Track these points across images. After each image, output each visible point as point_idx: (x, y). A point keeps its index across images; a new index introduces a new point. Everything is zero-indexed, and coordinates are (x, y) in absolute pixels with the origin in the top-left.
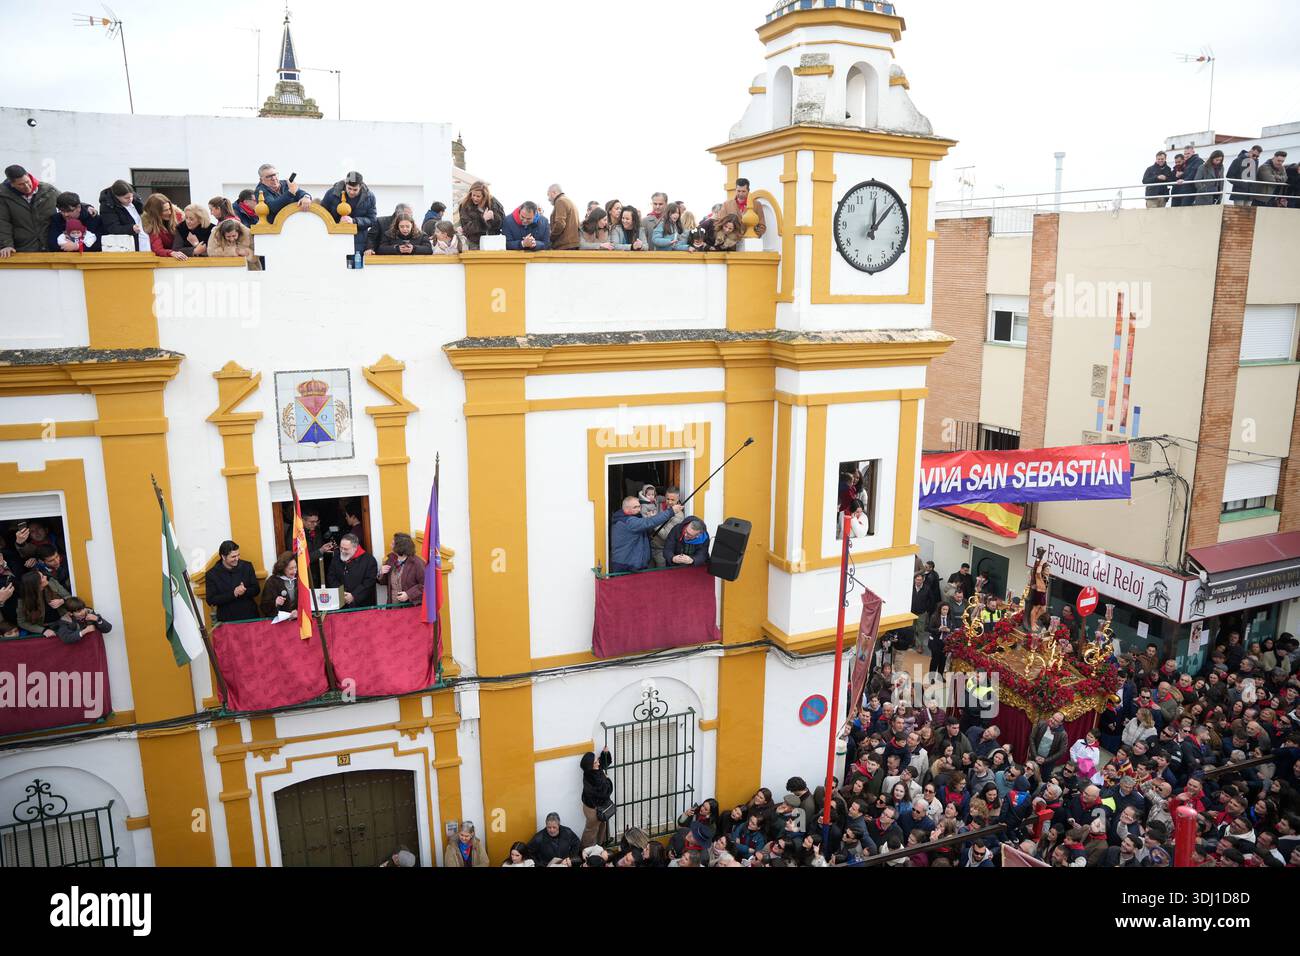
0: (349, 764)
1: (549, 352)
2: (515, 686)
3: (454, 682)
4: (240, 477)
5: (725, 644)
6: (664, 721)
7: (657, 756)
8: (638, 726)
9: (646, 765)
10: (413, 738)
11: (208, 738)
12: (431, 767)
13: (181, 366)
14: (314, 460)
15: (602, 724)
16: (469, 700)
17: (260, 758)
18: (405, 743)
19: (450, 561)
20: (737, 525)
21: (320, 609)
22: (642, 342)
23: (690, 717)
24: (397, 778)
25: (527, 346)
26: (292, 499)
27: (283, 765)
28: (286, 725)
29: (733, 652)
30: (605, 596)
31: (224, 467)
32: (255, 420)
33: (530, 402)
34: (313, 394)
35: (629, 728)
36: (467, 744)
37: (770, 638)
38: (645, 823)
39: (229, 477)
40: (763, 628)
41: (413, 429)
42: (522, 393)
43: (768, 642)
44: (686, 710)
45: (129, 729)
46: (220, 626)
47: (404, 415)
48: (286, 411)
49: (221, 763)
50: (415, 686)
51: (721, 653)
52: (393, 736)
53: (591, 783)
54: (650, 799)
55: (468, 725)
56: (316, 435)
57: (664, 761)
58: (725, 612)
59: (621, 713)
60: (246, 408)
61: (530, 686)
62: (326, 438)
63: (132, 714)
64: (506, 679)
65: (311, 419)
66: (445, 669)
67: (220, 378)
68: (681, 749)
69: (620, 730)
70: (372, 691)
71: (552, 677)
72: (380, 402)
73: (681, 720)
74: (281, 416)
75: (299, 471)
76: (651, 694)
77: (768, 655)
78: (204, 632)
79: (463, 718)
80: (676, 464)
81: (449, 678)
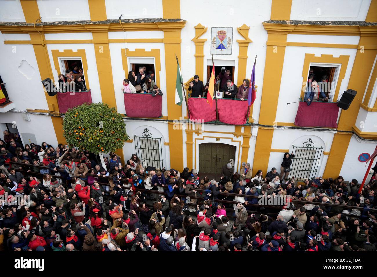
0: (219, 141)
1: (297, 27)
2: (269, 129)
3: (251, 124)
4: (199, 57)
5: (338, 130)
6: (312, 149)
7: (308, 158)
8: (303, 149)
9: (304, 160)
10: (237, 137)
12: (241, 147)
13: (186, 24)
14: (220, 54)
15: (293, 145)
16: (255, 130)
17: (196, 135)
18: (235, 138)
19: (256, 89)
20: (351, 92)
21: (217, 97)
22: (330, 25)
23: (321, 149)
24: (231, 148)
25: (289, 24)
26: (212, 65)
27: (202, 138)
29: (340, 133)
30: (301, 107)
31: (195, 54)
32: (205, 41)
33: (288, 43)
34: (222, 35)
35: (301, 148)
36: (252, 143)
37: (355, 131)
38: (299, 177)
39: (197, 57)
40: (352, 128)
41: (250, 48)
42: (286, 40)
43: (353, 132)
44: (319, 147)
45: (166, 121)
46: (190, 98)
47: (248, 43)
48: (214, 39)
49: (187, 134)
50: (240, 123)
51: (336, 132)
52: (232, 136)
54: (302, 170)
55: (253, 137)
56: (221, 47)
57: (309, 161)
58: (340, 119)
59: (299, 143)
60: (202, 38)
61: (273, 130)
62: (224, 48)
63: (167, 117)
64: (267, 126)
65: (220, 42)
66: (249, 120)
67: (196, 28)
68: (316, 158)
69: (298, 148)
70: (228, 122)
71: (280, 128)
72: (241, 38)
73: (318, 150)
74: (212, 41)
75: (215, 57)
76: (310, 140)
77: (352, 136)
78: (186, 99)
79: (252, 135)
80: (334, 69)
81: (250, 123)
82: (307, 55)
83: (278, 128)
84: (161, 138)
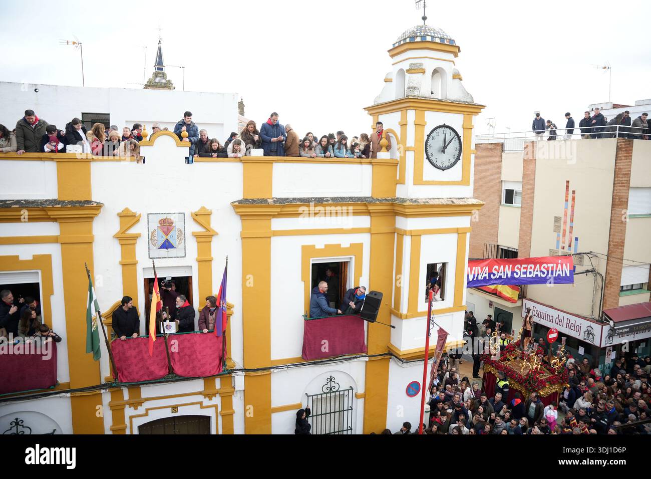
0: (177, 412)
1: (284, 207)
2: (263, 374)
3: (232, 371)
4: (128, 265)
5: (369, 355)
6: (337, 393)
7: (334, 411)
8: (324, 396)
9: (328, 416)
10: (210, 399)
11: (107, 397)
12: (219, 415)
13: (102, 210)
14: (166, 258)
15: (306, 394)
16: (239, 381)
17: (132, 408)
18: (206, 402)
19: (232, 310)
20: (375, 294)
21: (166, 332)
22: (330, 202)
23: (350, 391)
24: (202, 420)
25: (273, 203)
26: (154, 277)
27: (144, 412)
28: (147, 391)
29: (373, 359)
31: (121, 260)
32: (137, 237)
33: (274, 232)
34: (166, 225)
35: (319, 397)
37: (391, 352)
39: (123, 265)
40: (388, 347)
41: (215, 244)
42: (269, 227)
43: (390, 354)
44: (349, 388)
45: (66, 392)
46: (115, 340)
47: (211, 236)
48: (153, 233)
49: (112, 410)
50: (213, 373)
51: (367, 359)
52: (200, 398)
55: (238, 393)
56: (167, 245)
57: (337, 414)
58: (369, 338)
59: (316, 389)
60: (133, 231)
61: (270, 374)
62: (172, 247)
63: (69, 384)
64: (258, 370)
65: (165, 237)
66: (228, 365)
67: (121, 216)
68: (346, 408)
69: (315, 397)
70: (191, 374)
71: (281, 370)
72: (199, 229)
73: (346, 393)
74: (150, 235)
75: (158, 263)
76: (331, 379)
77: (391, 360)
78: (107, 343)
79: (236, 389)
80: (346, 263)
81: (229, 369)
82: (304, 248)
83: (277, 370)
84: (55, 430)
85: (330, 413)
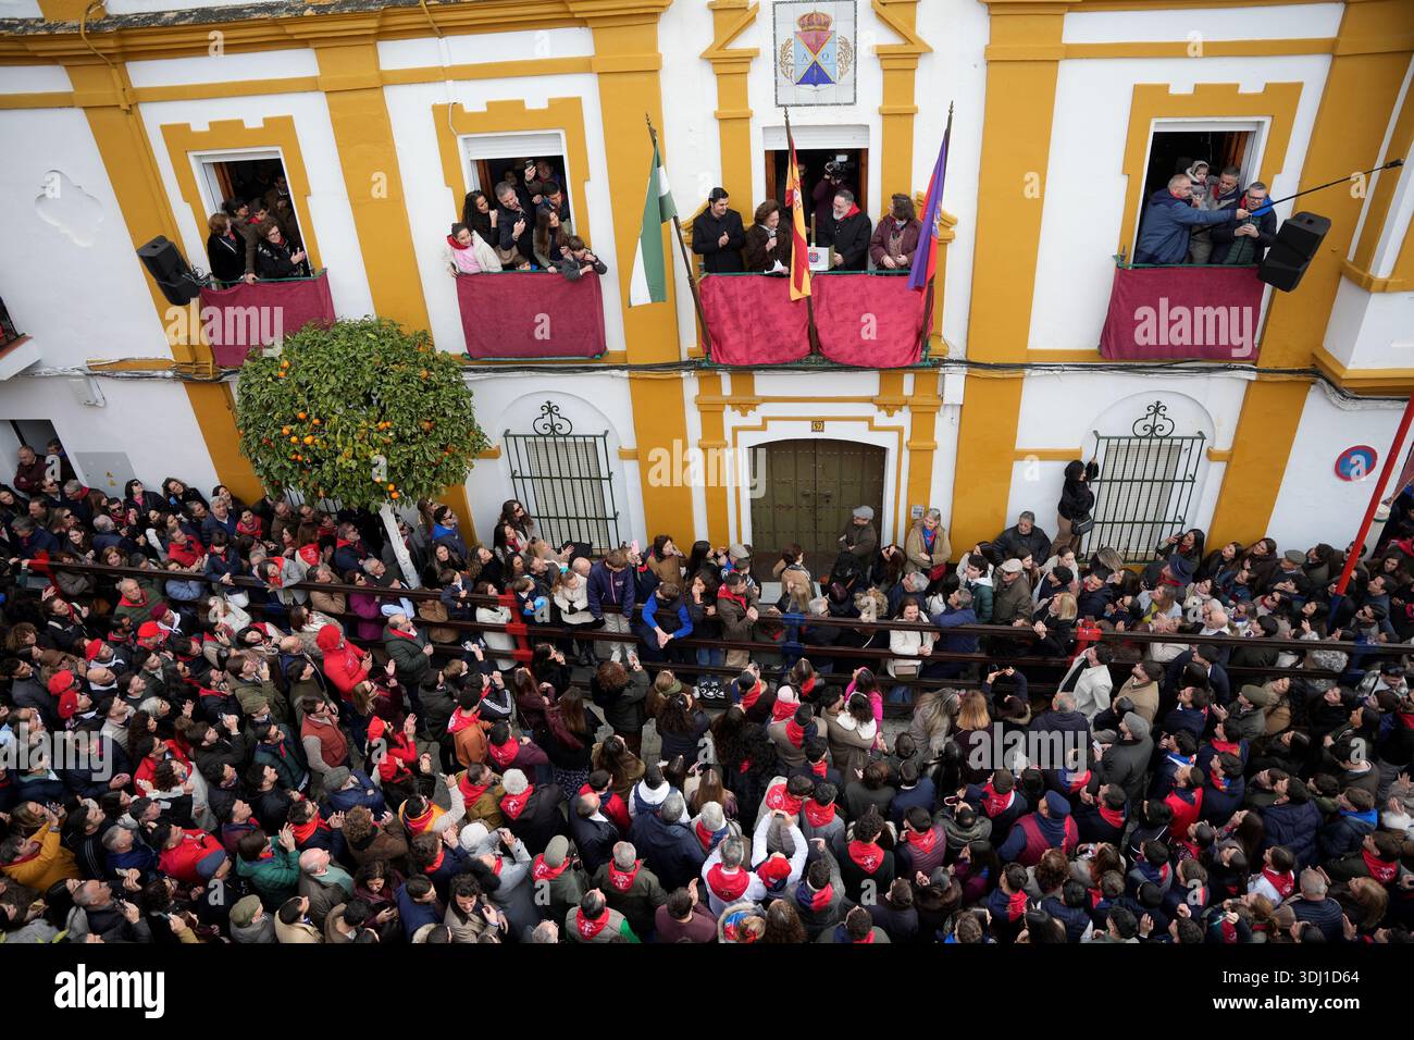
0: (822, 431)
2: (1006, 376)
3: (941, 363)
4: (733, 121)
5: (1259, 366)
6: (1166, 442)
7: (1151, 478)
8: (1135, 442)
9: (1136, 485)
10: (890, 415)
11: (691, 385)
12: (904, 447)
14: (811, 105)
15: (1095, 432)
16: (954, 384)
17: (738, 413)
18: (881, 419)
19: (951, 229)
20: (1310, 222)
23: (1198, 442)
24: (866, 453)
26: (787, 148)
27: (759, 423)
28: (765, 384)
29: (1268, 377)
30: (1124, 288)
31: (716, 109)
32: (751, 58)
33: (1068, 47)
34: (815, 29)
35: (1124, 442)
36: (945, 430)
37: (1320, 367)
38: (1122, 546)
39: (723, 120)
40: (1314, 355)
41: (924, 74)
42: (1059, 35)
43: (1317, 372)
44: (1195, 435)
45: (622, 368)
46: (707, 277)
47: (916, 56)
48: (785, 48)
49: (702, 412)
50: (899, 361)
51: (1253, 376)
52: (869, 410)
53: (1071, 493)
54: (1133, 522)
55: (949, 410)
56: (815, 76)
57: (1157, 486)
58: (1269, 327)
59: (1120, 423)
60: (741, 44)
61: (1022, 378)
62: (826, 80)
63: (624, 354)
64: (996, 367)
65: (811, 58)
66: (933, 348)
67: (715, 9)
68: (1180, 476)
69: (1114, 442)
70: (854, 360)
71: (1047, 372)
72: (889, 39)
73: (1187, 444)
74: (778, 54)
75: (797, 117)
76: (1157, 408)
77: (1312, 387)
78: (692, 282)
79: (945, 402)
80: (1241, 138)
81: (936, 358)
82: (1139, 91)
83: (1039, 373)
84: (607, 432)
85: (1143, 481)
